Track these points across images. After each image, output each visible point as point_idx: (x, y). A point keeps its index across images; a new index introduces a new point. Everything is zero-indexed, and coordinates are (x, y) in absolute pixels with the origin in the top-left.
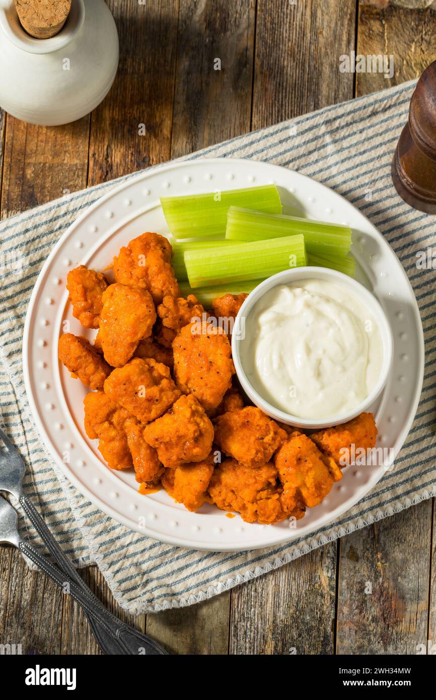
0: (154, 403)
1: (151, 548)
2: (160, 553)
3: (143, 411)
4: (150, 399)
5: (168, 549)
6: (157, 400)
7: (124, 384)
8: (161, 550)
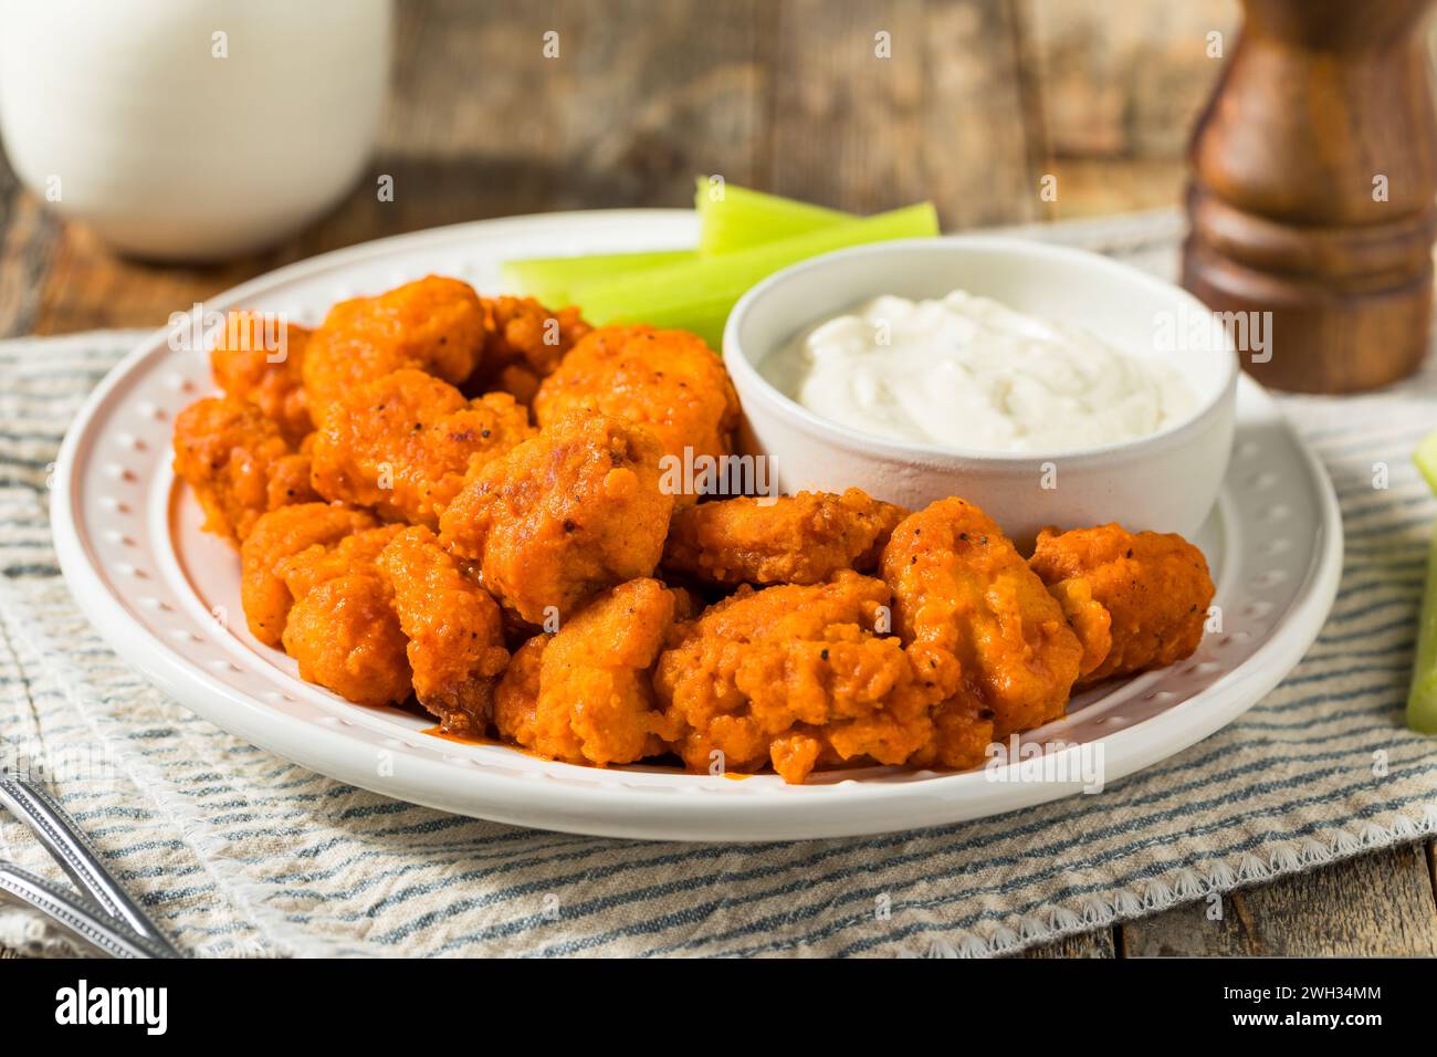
0: (476, 446)
1: (453, 910)
2: (486, 924)
3: (439, 466)
4: (463, 432)
5: (513, 919)
6: (487, 435)
7: (381, 407)
8: (492, 915)
